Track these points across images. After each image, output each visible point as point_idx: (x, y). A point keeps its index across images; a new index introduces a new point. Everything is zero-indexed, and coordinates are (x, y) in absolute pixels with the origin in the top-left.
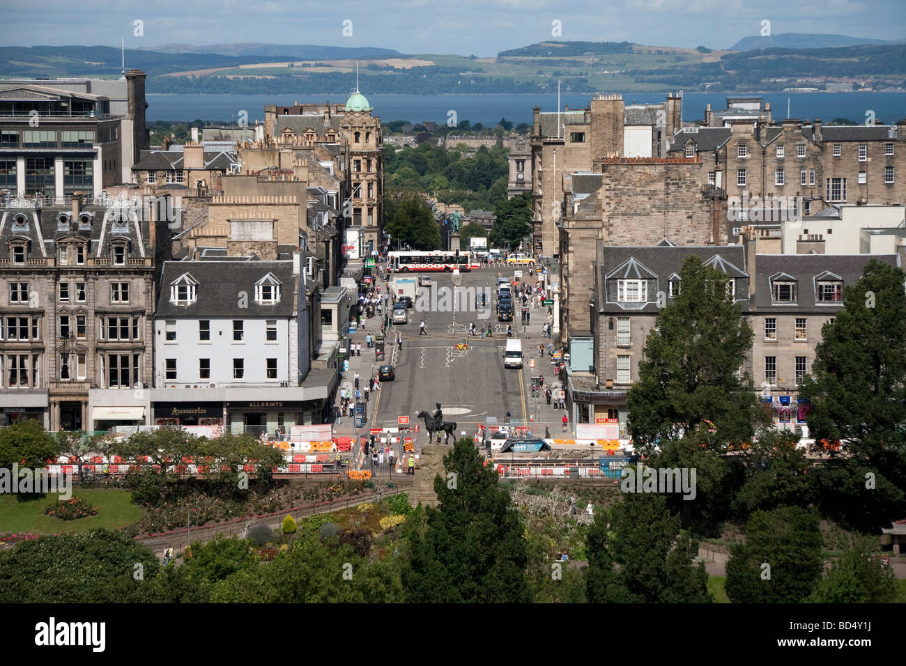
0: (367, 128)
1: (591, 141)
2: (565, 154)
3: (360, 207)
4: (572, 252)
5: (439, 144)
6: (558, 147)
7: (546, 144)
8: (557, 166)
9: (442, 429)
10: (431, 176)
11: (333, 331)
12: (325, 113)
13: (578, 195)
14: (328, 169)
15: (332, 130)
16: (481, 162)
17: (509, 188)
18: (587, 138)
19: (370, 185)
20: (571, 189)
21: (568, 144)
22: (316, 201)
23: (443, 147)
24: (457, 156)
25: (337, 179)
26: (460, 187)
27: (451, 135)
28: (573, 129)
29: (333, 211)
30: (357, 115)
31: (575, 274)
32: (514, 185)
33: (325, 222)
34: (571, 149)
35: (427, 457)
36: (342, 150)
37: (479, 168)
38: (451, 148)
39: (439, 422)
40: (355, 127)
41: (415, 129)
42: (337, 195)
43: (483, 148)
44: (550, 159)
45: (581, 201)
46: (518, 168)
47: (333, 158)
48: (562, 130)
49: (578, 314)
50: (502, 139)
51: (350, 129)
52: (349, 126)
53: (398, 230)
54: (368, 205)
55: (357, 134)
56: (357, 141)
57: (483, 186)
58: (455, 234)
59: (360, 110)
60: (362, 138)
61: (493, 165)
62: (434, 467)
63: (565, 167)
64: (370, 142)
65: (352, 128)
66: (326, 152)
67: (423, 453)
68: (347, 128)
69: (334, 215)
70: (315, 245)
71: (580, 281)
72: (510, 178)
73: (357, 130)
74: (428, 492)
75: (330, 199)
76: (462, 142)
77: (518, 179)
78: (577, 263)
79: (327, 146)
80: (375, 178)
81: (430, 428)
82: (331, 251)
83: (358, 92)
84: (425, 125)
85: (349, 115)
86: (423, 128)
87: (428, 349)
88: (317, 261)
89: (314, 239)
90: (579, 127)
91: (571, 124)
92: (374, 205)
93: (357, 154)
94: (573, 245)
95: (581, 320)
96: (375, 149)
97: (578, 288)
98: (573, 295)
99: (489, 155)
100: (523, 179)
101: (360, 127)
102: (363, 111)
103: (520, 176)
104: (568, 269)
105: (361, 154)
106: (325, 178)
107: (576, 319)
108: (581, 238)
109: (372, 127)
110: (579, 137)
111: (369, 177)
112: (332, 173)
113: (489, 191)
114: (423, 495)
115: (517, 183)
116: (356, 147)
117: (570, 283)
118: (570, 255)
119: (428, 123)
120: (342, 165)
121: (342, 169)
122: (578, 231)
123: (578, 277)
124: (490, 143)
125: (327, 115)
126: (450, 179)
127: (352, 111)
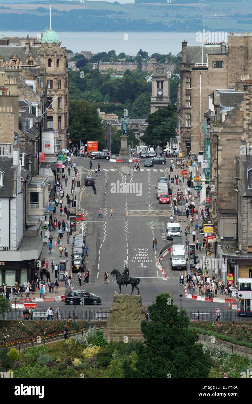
0: (57, 56)
1: (227, 67)
2: (208, 77)
3: (52, 115)
4: (221, 150)
5: (94, 68)
6: (203, 72)
7: (194, 69)
8: (203, 85)
9: (129, 283)
10: (89, 92)
11: (40, 208)
12: (26, 44)
13: (225, 107)
14: (32, 87)
15: (31, 57)
16: (127, 81)
17: (151, 102)
18: (225, 65)
19: (59, 99)
20: (219, 103)
21: (211, 69)
22: (24, 111)
23: (97, 70)
24: (108, 77)
25: (38, 94)
26: (111, 100)
27: (103, 61)
28: (215, 58)
29: (36, 118)
30: (50, 46)
31: (223, 167)
32: (155, 99)
33: (31, 126)
34: (213, 73)
35: (117, 304)
36: (42, 72)
37: (126, 87)
38: (103, 71)
39: (127, 277)
40: (48, 55)
41: (76, 57)
42: (38, 106)
43: (128, 72)
44: (197, 81)
45: (228, 112)
46: (158, 87)
47: (35, 78)
48: (205, 59)
49: (225, 197)
50: (141, 65)
51: (45, 56)
52: (44, 54)
53: (75, 133)
54: (58, 114)
55: (50, 61)
56: (50, 65)
57: (128, 100)
58: (124, 136)
59: (52, 42)
60: (54, 64)
61: (136, 84)
62: (123, 312)
63: (208, 87)
64: (60, 66)
65: (46, 55)
66: (29, 74)
67: (114, 301)
68: (43, 55)
69: (37, 121)
70: (24, 144)
71: (226, 172)
72: (152, 94)
73: (50, 57)
74: (118, 330)
75: (34, 109)
76: (111, 67)
77: (158, 95)
78: (224, 159)
79: (30, 69)
80: (63, 93)
81: (120, 282)
82: (35, 148)
83: (51, 28)
84: (82, 54)
85: (44, 46)
86: (81, 56)
87: (108, 223)
88: (27, 156)
89: (24, 139)
90: (219, 57)
91: (213, 54)
92: (62, 114)
93: (50, 75)
94: (221, 145)
95: (227, 202)
96: (63, 72)
97: (225, 178)
98: (221, 183)
99: (133, 77)
100: (162, 95)
101: (52, 55)
102: (54, 43)
103: (160, 93)
104: (217, 163)
105: (53, 75)
106: (29, 93)
107: (224, 201)
108: (227, 140)
109: (61, 56)
110: (218, 64)
111: (59, 92)
112: (34, 90)
113: (134, 104)
114: (115, 333)
115: (157, 98)
116: (49, 70)
117: (219, 173)
118: (220, 153)
119: (85, 52)
120: (42, 83)
121: (42, 86)
122: (225, 135)
123: (225, 169)
124: (132, 68)
125: (27, 46)
126: (104, 94)
127: (46, 43)
